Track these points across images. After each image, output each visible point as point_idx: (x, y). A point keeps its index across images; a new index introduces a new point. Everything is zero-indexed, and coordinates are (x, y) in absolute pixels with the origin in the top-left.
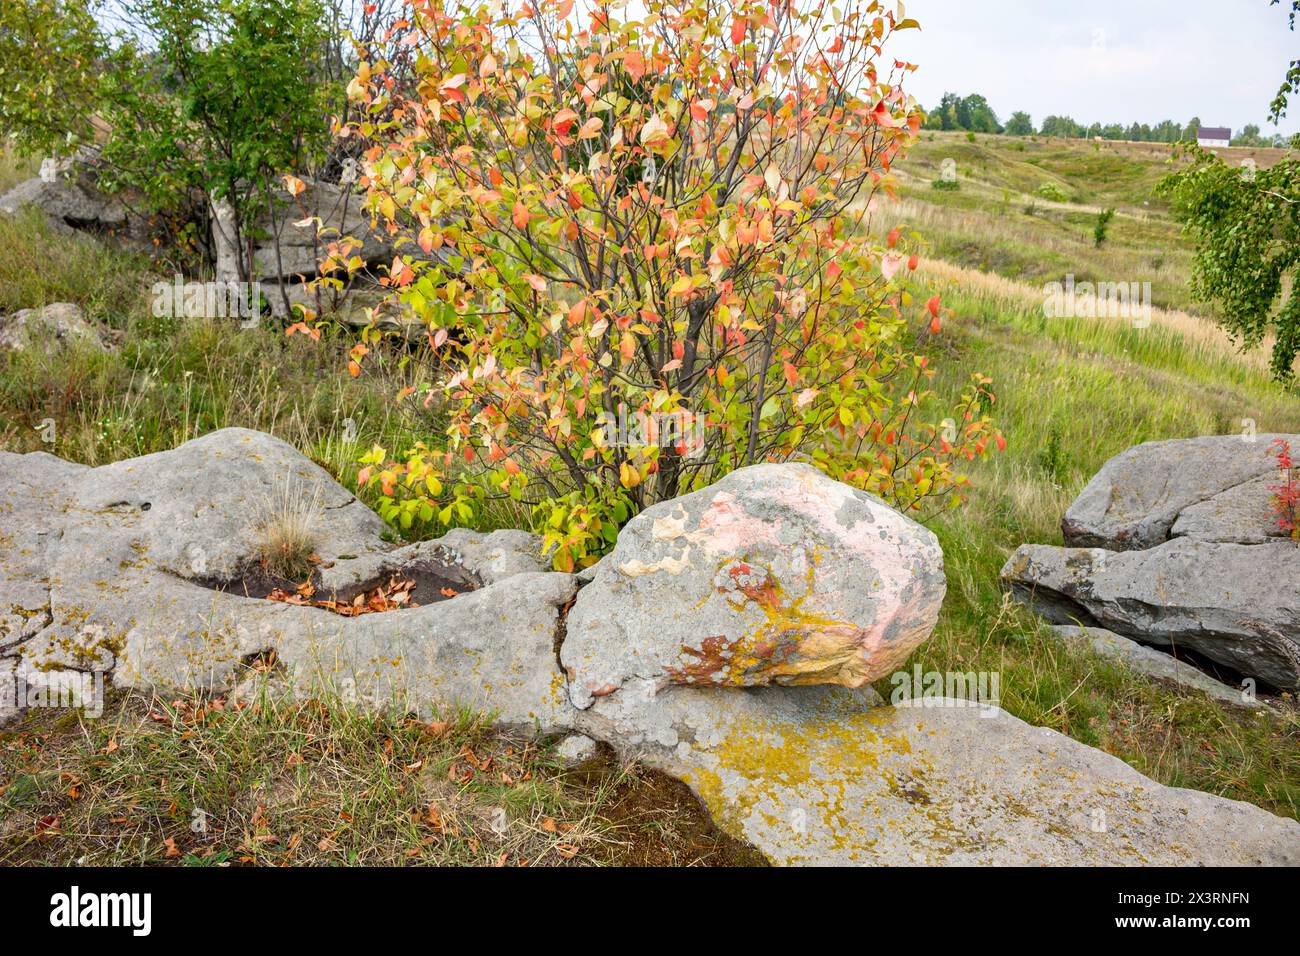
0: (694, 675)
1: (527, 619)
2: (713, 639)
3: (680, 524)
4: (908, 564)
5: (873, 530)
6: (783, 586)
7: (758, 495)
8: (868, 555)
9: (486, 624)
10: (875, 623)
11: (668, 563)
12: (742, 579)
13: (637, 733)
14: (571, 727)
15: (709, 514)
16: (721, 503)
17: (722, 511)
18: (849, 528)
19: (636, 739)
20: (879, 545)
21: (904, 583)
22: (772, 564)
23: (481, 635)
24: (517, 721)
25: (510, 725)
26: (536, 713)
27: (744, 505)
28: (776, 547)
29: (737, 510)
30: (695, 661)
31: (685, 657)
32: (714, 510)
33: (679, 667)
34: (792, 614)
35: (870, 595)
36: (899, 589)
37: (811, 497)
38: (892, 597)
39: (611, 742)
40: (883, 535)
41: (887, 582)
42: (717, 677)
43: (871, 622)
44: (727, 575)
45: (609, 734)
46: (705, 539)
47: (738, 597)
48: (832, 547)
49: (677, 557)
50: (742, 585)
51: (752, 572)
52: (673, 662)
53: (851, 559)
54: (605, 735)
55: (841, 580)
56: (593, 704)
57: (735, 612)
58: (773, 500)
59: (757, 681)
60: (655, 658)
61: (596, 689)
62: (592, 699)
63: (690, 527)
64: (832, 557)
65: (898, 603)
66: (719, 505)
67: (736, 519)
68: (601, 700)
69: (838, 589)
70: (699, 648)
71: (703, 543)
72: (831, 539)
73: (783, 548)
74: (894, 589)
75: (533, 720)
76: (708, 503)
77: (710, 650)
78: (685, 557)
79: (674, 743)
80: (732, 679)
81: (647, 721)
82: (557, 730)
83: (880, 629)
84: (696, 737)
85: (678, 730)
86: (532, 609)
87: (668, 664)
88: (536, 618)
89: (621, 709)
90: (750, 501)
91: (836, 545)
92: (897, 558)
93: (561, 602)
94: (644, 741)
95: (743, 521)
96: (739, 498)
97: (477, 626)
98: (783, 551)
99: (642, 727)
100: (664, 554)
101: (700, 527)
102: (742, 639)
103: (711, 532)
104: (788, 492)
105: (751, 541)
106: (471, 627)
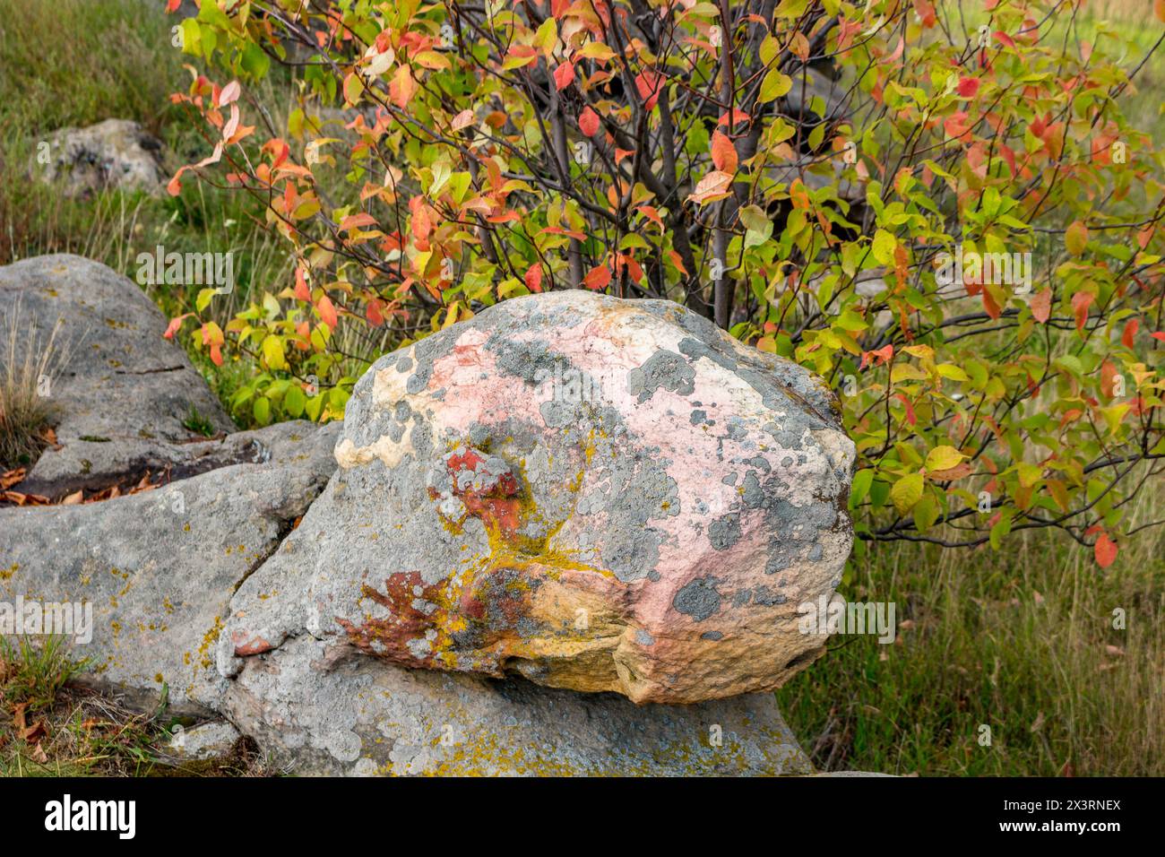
0: (384, 640)
1: (223, 533)
2: (401, 576)
3: (403, 379)
4: (735, 475)
5: (683, 407)
6: (536, 499)
7: (522, 337)
8: (665, 451)
9: (154, 532)
10: (654, 577)
11: (385, 447)
12: (464, 476)
13: (296, 729)
14: (214, 706)
15: (444, 364)
16: (465, 348)
17: (465, 362)
18: (640, 401)
19: (292, 741)
20: (686, 436)
21: (718, 508)
22: (529, 459)
23: (139, 548)
24: (134, 683)
25: (120, 687)
26: (167, 676)
27: (500, 353)
28: (540, 430)
29: (489, 361)
30: (383, 613)
31: (367, 603)
32: (453, 359)
33: (357, 621)
34: (536, 548)
35: (651, 523)
36: (705, 519)
37: (599, 344)
38: (691, 532)
39: (258, 739)
40: (697, 417)
41: (687, 503)
42: (418, 647)
43: (645, 573)
44: (442, 469)
45: (256, 725)
46: (432, 407)
47: (451, 506)
48: (612, 434)
49: (397, 438)
50: (461, 487)
51: (479, 465)
52: (350, 611)
53: (638, 458)
54: (250, 726)
55: (614, 494)
56: (240, 670)
57: (446, 534)
58: (543, 346)
59: (478, 663)
60: (327, 602)
61: (242, 643)
62: (239, 661)
63: (417, 384)
64: (609, 452)
65: (704, 546)
66: (461, 350)
67: (484, 377)
68: (251, 664)
69: (606, 509)
70: (383, 589)
71: (430, 413)
72: (612, 417)
73: (549, 432)
74: (696, 518)
75: (159, 687)
76: (449, 347)
77: (397, 594)
78: (406, 437)
79: (352, 757)
80: (440, 655)
81: (315, 710)
82: (194, 709)
83: (664, 589)
84: (392, 756)
85: (363, 735)
86: (234, 519)
87: (342, 615)
88: (238, 534)
89: (277, 683)
90: (510, 345)
91: (618, 429)
92: (712, 462)
93: (285, 515)
94: (307, 744)
95: (494, 380)
96: (493, 340)
97: (139, 533)
98: (548, 437)
99: (304, 721)
100: (381, 431)
101: (428, 387)
102: (446, 581)
103: (441, 396)
104: (567, 333)
105: (500, 416)
106: (129, 534)
